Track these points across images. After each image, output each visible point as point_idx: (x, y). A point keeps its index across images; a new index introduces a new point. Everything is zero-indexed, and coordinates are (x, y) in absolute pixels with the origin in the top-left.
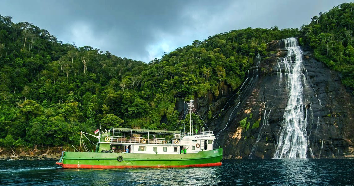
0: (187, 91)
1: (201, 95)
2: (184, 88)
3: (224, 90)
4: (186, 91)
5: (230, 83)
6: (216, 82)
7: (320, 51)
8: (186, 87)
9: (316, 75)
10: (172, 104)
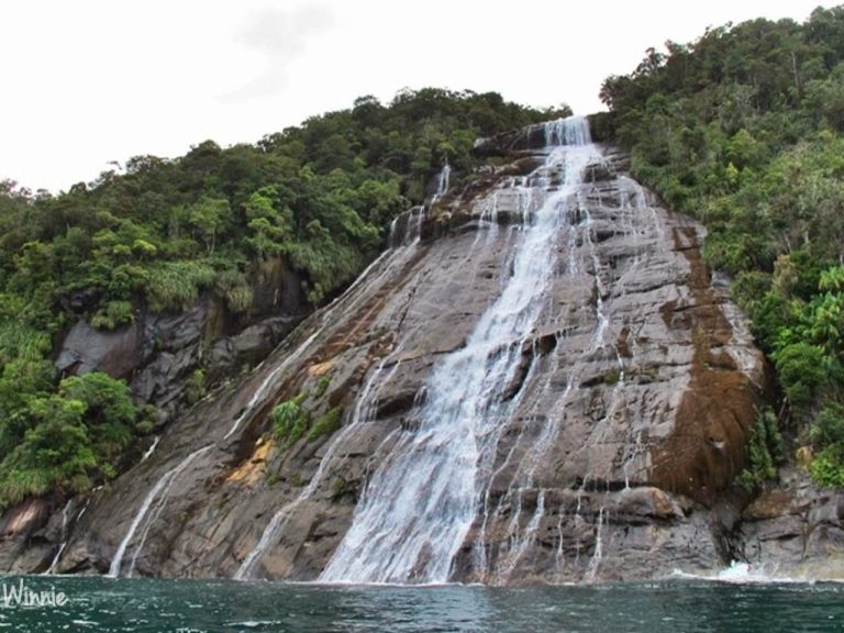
0: (105, 283)
1: (161, 302)
2: (96, 272)
3: (283, 288)
4: (98, 285)
5: (304, 262)
6: (242, 259)
7: (648, 150)
8: (101, 270)
9: (618, 229)
10: (39, 334)
